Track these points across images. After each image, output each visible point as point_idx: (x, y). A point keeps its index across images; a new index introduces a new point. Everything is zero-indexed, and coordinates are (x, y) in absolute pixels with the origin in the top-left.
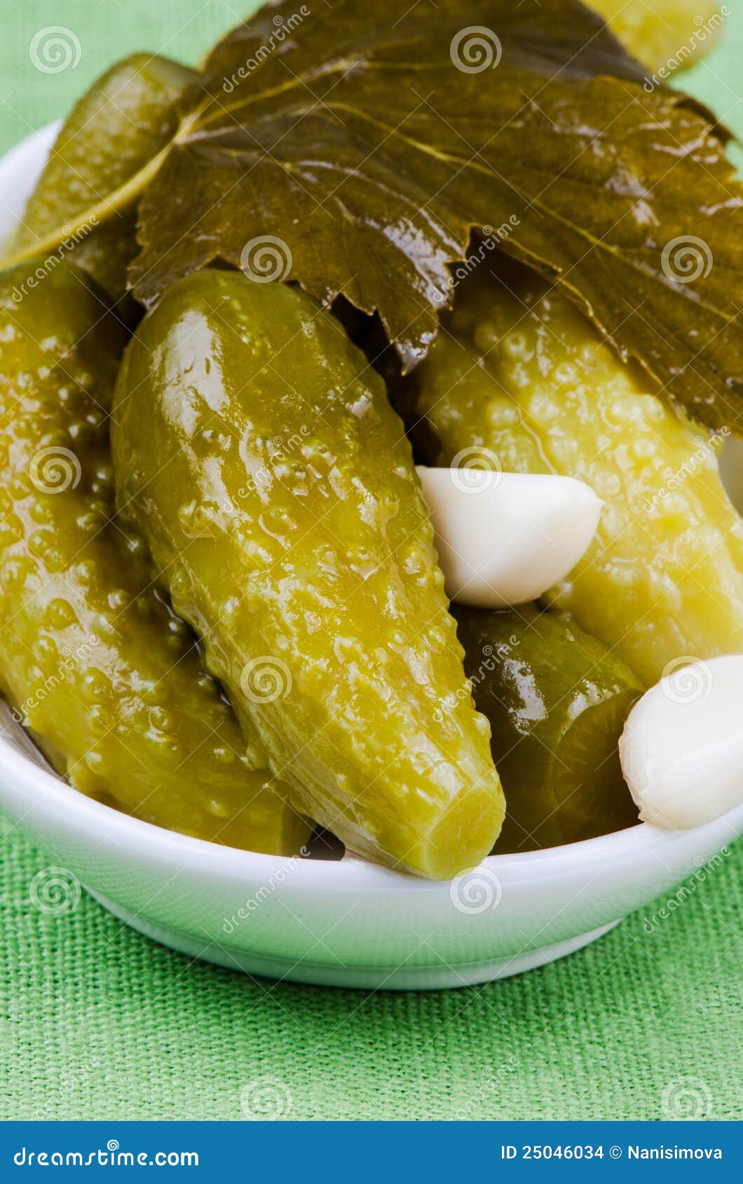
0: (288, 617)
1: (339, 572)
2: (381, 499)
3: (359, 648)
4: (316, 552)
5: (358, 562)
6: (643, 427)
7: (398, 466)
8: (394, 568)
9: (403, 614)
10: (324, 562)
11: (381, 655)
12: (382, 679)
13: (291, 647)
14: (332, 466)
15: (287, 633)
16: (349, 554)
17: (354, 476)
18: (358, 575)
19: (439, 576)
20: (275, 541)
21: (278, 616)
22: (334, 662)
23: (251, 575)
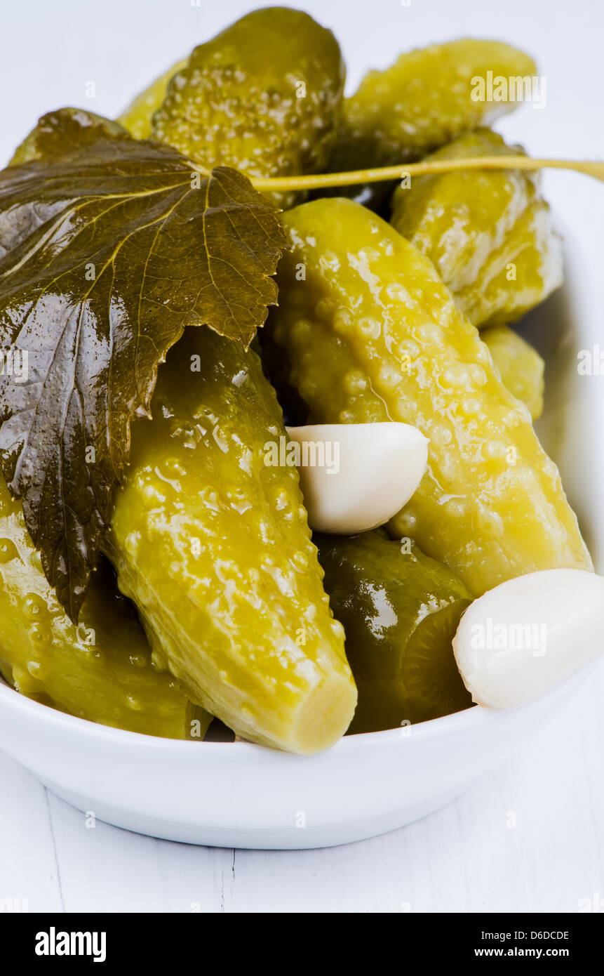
0: (179, 545)
1: (220, 508)
2: (255, 451)
3: (235, 568)
4: (202, 493)
5: (236, 501)
6: (470, 389)
7: (269, 425)
8: (266, 505)
9: (273, 542)
10: (209, 501)
11: (254, 574)
12: (255, 593)
13: (181, 570)
14: (216, 425)
15: (179, 559)
16: (229, 495)
17: (233, 433)
18: (236, 512)
19: (303, 512)
20: (169, 486)
21: (171, 544)
22: (215, 580)
23: (149, 513)
